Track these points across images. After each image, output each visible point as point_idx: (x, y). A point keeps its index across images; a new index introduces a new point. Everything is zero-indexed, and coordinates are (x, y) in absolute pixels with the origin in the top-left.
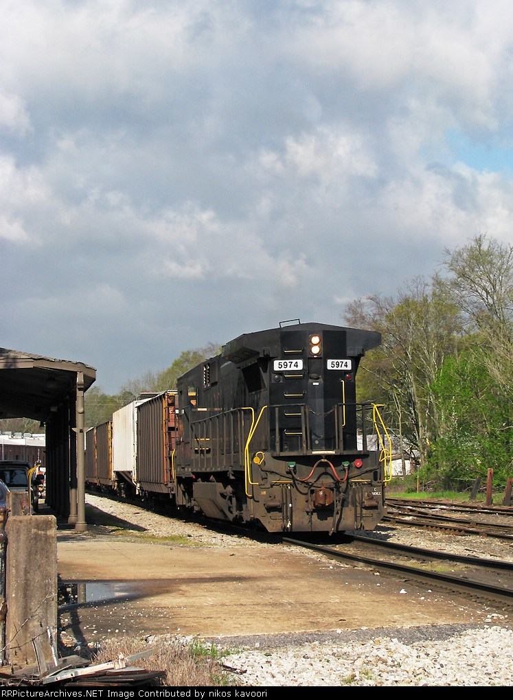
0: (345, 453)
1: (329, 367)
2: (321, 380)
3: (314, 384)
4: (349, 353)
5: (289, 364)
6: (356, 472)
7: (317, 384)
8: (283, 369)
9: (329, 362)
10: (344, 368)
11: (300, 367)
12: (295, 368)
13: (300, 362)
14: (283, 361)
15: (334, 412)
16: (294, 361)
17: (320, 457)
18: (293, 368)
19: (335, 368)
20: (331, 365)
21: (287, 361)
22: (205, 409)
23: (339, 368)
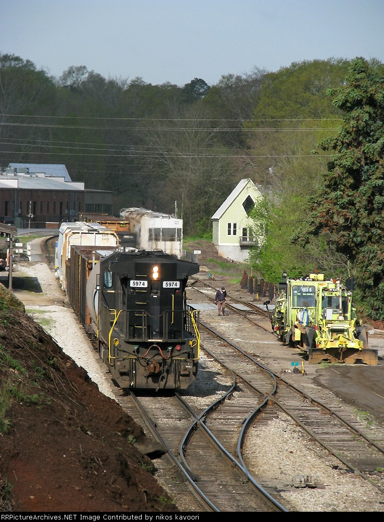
0: (169, 341)
1: (164, 286)
2: (159, 294)
3: (154, 296)
4: (178, 277)
5: (139, 283)
6: (177, 353)
7: (156, 296)
8: (135, 286)
9: (164, 283)
10: (174, 287)
11: (146, 286)
12: (143, 286)
13: (146, 283)
14: (136, 281)
15: (163, 315)
16: (142, 282)
17: (152, 343)
18: (142, 286)
19: (168, 287)
20: (165, 285)
21: (138, 281)
22: (113, 291)
23: (171, 287)
